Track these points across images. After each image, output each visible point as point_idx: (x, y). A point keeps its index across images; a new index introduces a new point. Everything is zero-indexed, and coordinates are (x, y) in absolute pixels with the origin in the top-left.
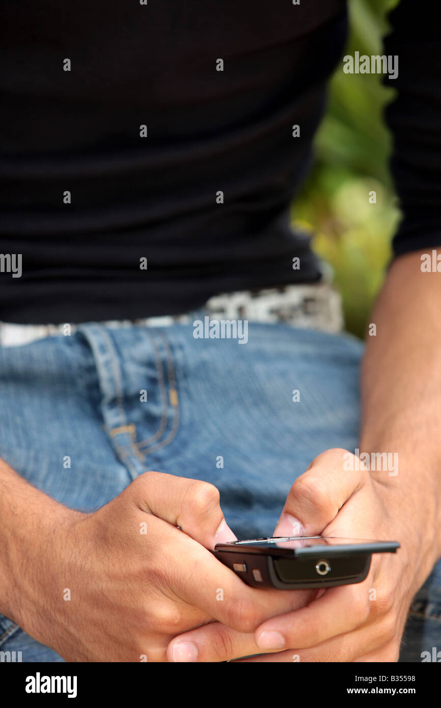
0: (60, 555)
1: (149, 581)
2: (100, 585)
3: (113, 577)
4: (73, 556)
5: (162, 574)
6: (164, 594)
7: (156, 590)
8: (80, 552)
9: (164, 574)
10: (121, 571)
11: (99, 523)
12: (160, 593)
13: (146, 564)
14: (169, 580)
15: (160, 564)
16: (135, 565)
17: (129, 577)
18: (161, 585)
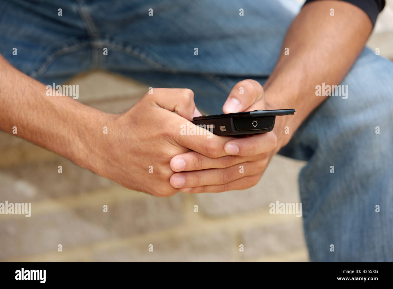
0: (112, 134)
1: (164, 138)
2: (137, 145)
3: (143, 140)
4: (119, 133)
5: (170, 134)
6: (172, 144)
7: (167, 142)
8: (122, 131)
9: (171, 134)
10: (148, 136)
11: (131, 116)
12: (170, 144)
13: (161, 131)
14: (174, 137)
15: (168, 129)
16: (155, 132)
17: (152, 138)
18: (169, 139)
